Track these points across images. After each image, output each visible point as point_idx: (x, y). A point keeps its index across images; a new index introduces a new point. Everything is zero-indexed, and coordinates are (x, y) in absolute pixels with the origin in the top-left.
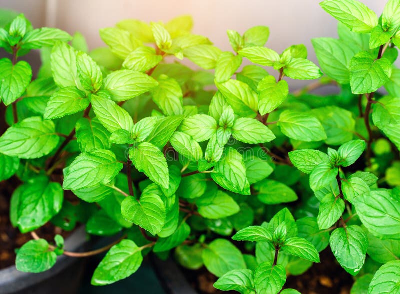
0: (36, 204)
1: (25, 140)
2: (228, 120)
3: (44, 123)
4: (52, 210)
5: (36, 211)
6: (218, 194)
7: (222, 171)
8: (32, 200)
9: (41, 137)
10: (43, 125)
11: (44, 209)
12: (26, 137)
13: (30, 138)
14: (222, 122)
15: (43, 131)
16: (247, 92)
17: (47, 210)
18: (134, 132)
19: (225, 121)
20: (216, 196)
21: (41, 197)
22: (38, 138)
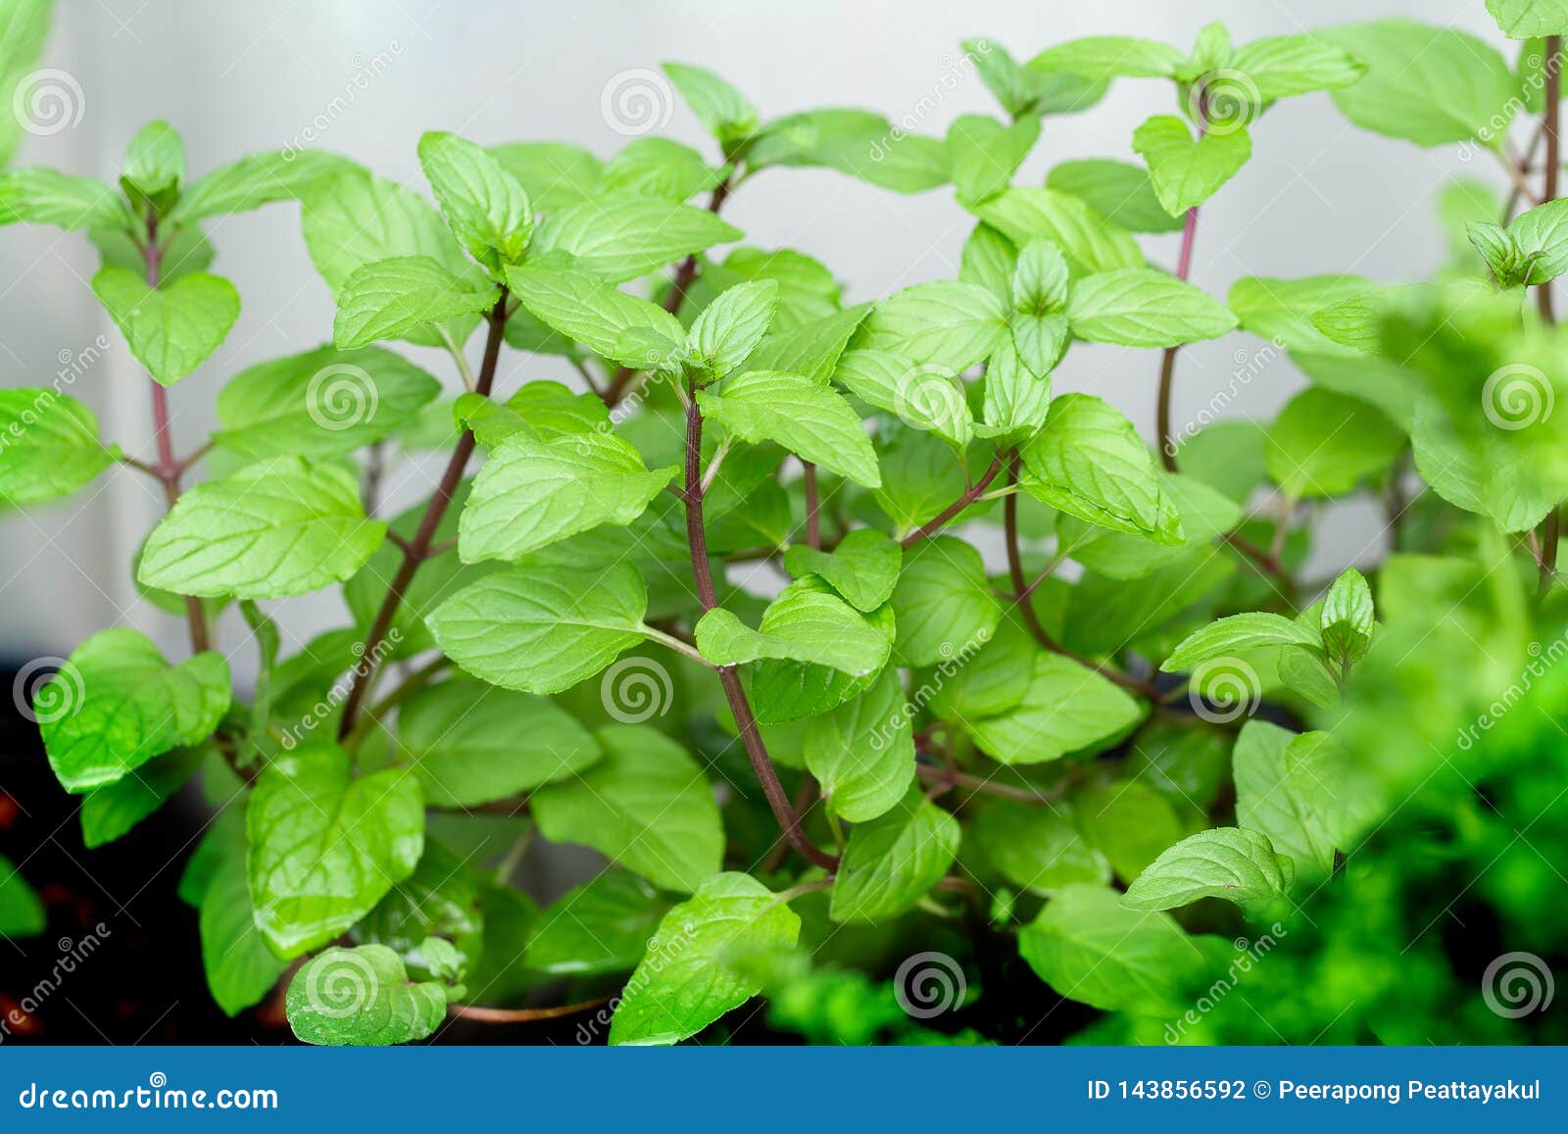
0: (323, 846)
1: (255, 535)
2: (1047, 284)
3: (316, 482)
4: (387, 863)
5: (326, 875)
6: (1040, 669)
7: (1058, 474)
8: (302, 833)
9: (311, 523)
10: (313, 487)
11: (355, 862)
12: (255, 527)
13: (269, 527)
14: (1025, 295)
15: (319, 505)
16: (1088, 230)
17: (367, 862)
18: (696, 346)
19: (1034, 291)
20: (1033, 677)
21: (334, 819)
22: (303, 529)
